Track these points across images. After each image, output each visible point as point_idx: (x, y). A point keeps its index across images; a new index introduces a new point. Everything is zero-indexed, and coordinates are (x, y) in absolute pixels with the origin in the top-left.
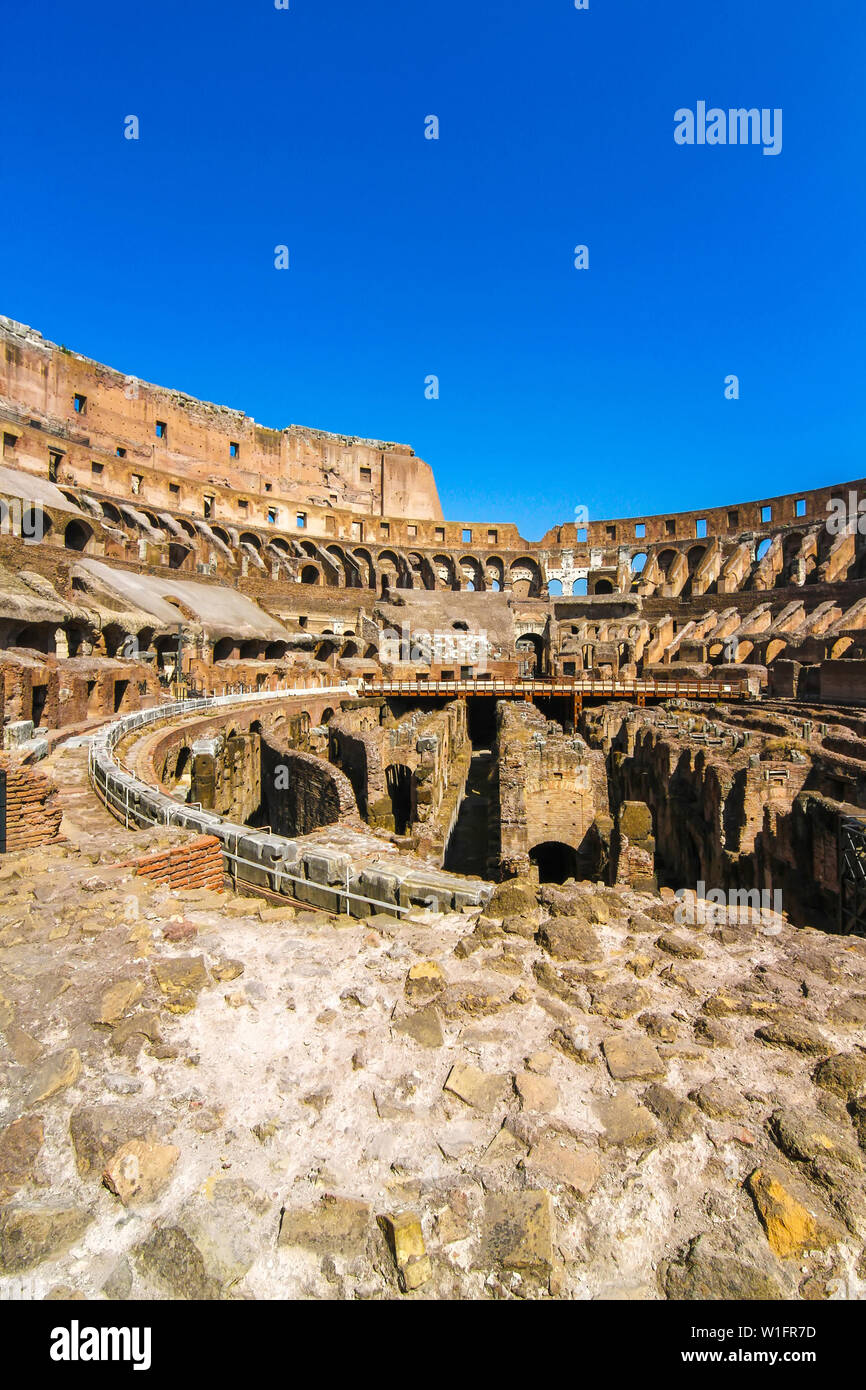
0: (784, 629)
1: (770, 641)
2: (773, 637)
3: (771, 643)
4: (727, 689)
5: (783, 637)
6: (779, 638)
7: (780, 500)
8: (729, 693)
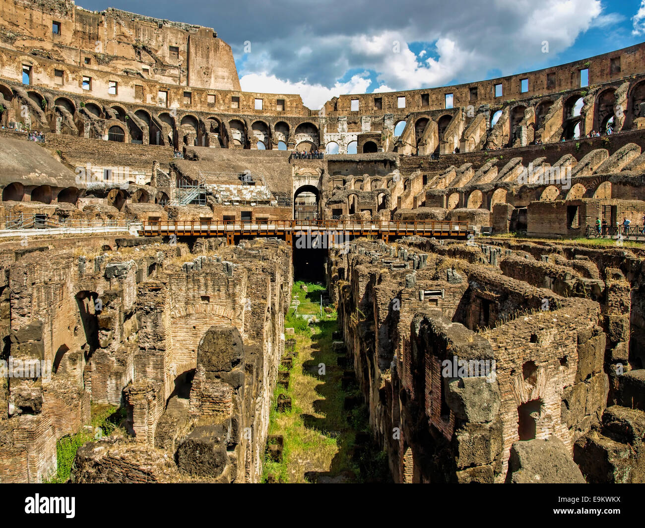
0: (507, 180)
1: (495, 189)
2: (497, 187)
3: (496, 192)
4: (457, 228)
5: (505, 186)
6: (501, 187)
7: (508, 79)
8: (457, 232)
